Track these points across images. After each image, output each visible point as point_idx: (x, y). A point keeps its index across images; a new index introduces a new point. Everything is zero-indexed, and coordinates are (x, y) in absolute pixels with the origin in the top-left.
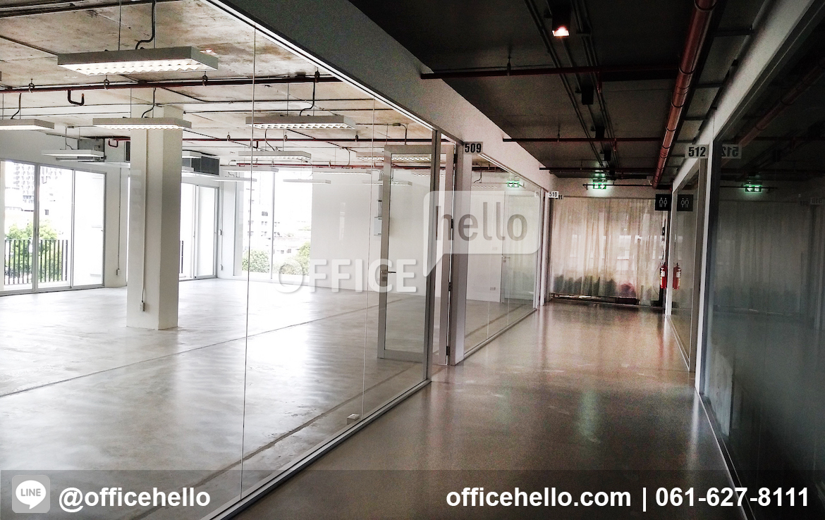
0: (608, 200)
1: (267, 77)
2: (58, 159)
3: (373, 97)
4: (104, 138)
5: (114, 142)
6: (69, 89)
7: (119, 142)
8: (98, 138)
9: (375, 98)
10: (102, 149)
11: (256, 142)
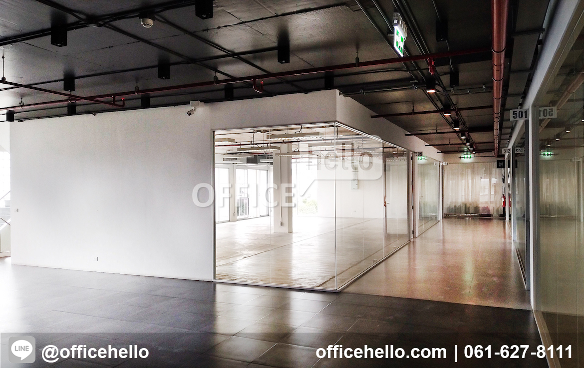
0: (472, 164)
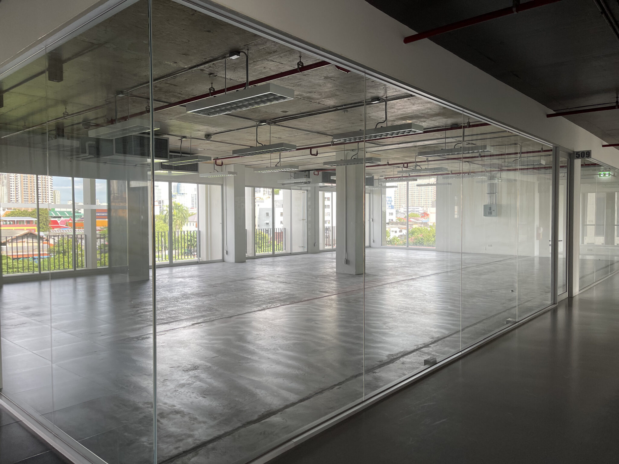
1: (431, 128)
2: (283, 184)
3: (518, 134)
4: (309, 171)
5: (316, 173)
6: (311, 148)
7: (319, 172)
8: (305, 171)
9: (520, 135)
10: (308, 176)
11: (406, 164)
